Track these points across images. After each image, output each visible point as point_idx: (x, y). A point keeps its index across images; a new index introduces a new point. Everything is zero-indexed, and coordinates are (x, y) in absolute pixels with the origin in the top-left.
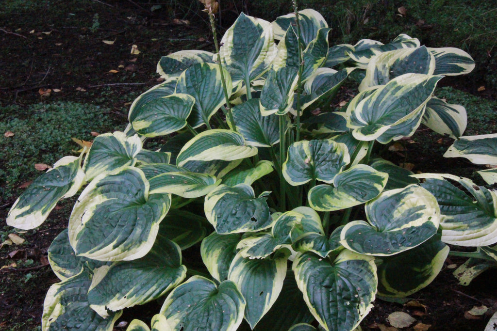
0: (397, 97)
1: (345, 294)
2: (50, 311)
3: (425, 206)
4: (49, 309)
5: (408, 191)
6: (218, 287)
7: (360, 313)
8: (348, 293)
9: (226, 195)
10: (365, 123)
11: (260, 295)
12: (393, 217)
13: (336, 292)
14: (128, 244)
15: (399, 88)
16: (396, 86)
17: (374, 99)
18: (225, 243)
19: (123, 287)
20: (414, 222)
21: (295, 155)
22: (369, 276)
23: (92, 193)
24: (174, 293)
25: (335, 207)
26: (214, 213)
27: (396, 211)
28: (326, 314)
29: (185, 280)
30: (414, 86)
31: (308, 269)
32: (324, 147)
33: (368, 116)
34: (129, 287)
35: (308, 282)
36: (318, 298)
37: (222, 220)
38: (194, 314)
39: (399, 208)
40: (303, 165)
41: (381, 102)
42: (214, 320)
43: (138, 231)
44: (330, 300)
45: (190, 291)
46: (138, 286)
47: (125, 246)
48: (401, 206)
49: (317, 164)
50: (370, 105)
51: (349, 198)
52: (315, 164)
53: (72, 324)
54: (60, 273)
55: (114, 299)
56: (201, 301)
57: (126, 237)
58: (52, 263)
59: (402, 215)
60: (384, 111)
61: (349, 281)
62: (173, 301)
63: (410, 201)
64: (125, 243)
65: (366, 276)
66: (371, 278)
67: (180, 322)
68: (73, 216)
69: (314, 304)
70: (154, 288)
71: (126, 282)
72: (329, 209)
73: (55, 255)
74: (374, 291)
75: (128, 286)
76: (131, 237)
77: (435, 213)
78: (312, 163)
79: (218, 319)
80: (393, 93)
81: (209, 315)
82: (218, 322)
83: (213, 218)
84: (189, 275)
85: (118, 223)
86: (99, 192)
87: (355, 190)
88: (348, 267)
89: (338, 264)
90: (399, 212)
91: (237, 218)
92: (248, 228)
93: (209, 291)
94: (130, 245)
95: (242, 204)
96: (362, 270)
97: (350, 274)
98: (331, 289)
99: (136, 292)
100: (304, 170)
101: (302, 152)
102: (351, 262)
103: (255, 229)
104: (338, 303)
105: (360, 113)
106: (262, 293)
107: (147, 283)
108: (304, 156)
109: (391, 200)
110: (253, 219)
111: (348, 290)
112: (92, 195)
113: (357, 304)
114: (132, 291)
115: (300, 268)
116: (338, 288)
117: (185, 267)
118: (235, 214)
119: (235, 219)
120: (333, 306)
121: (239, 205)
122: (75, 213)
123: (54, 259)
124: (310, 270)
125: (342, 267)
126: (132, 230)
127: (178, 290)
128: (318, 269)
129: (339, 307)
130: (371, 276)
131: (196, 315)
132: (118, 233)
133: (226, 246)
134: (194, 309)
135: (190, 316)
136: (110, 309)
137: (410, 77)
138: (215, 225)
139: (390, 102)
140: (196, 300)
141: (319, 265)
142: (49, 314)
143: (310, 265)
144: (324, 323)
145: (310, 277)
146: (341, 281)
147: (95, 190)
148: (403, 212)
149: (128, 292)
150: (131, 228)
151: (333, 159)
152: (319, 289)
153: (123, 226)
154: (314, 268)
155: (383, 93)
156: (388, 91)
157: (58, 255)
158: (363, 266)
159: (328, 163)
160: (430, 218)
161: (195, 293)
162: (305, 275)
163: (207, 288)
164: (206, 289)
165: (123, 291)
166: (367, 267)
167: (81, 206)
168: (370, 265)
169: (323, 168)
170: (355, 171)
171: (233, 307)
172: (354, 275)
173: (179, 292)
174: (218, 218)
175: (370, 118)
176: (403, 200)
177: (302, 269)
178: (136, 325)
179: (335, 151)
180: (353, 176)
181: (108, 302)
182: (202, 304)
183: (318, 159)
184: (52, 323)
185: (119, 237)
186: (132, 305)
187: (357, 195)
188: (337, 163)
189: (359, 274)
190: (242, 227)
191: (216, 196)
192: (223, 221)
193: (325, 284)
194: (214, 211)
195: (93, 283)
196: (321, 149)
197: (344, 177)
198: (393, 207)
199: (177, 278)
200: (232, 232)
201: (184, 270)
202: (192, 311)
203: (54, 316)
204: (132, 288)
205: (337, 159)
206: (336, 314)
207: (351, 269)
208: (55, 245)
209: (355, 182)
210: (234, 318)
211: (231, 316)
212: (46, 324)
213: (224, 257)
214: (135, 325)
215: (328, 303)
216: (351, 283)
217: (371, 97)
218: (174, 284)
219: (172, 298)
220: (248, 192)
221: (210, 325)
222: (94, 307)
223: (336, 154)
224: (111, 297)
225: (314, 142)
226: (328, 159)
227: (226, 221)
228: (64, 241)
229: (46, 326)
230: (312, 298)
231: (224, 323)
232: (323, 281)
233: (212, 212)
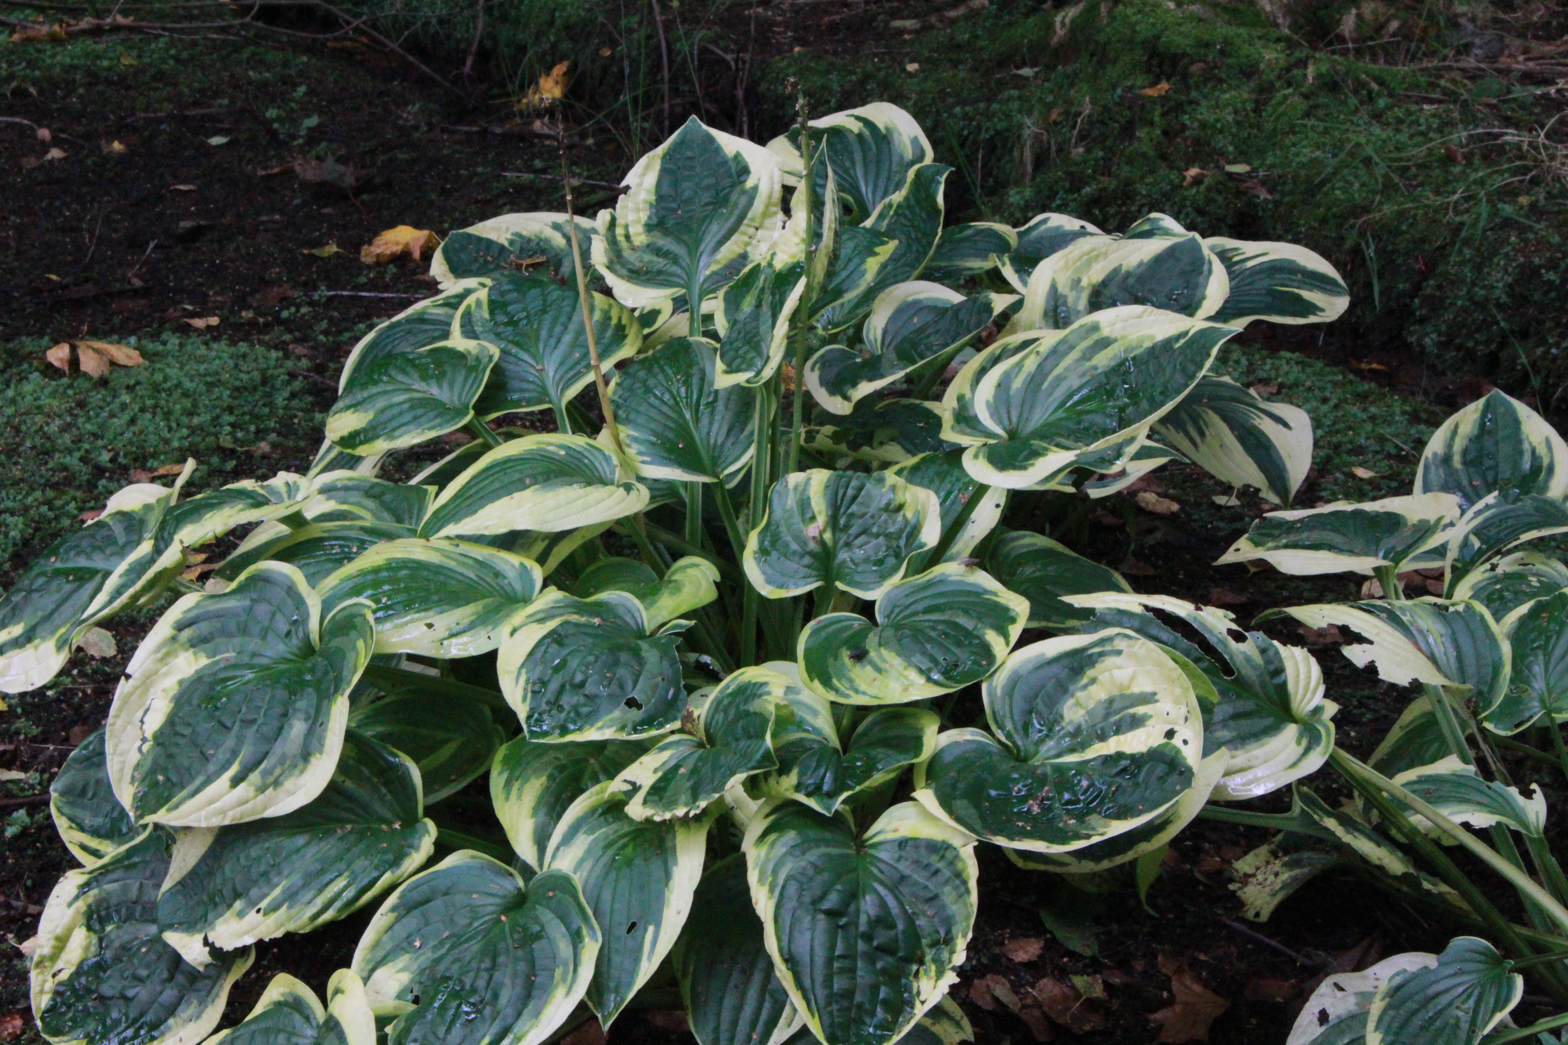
0: (1095, 368)
1: (882, 937)
2: (55, 947)
3: (1154, 694)
4: (52, 943)
5: (1108, 648)
6: (526, 885)
7: (918, 993)
8: (892, 933)
9: (561, 625)
10: (999, 431)
11: (629, 931)
12: (1062, 717)
13: (857, 927)
14: (274, 768)
15: (1105, 343)
16: (1095, 337)
17: (1031, 364)
18: (557, 759)
19: (255, 883)
20: (1122, 738)
21: (785, 511)
22: (956, 888)
23: (164, 650)
24: (402, 897)
25: (864, 693)
26: (523, 678)
27: (1070, 702)
28: (821, 992)
29: (432, 861)
30: (1147, 344)
31: (785, 854)
32: (868, 495)
33: (1009, 412)
34: (269, 881)
35: (781, 895)
36: (802, 945)
37: (545, 700)
38: (453, 962)
39: (1079, 694)
40: (800, 539)
41: (1050, 378)
42: (508, 982)
43: (298, 728)
44: (837, 953)
45: (446, 894)
46: (296, 879)
47: (264, 774)
48: (1085, 687)
49: (841, 542)
50: (1017, 384)
51: (906, 673)
52: (835, 541)
53: (112, 987)
54: (84, 848)
55: (228, 914)
56: (476, 924)
57: (264, 750)
58: (61, 824)
59: (1088, 713)
60: (1056, 404)
61: (897, 898)
62: (398, 920)
63: (1111, 675)
64: (262, 766)
65: (947, 889)
66: (960, 896)
67: (412, 981)
68: (117, 716)
69: (790, 960)
70: (341, 883)
71: (263, 868)
72: (847, 696)
73: (71, 799)
74: (964, 936)
75: (266, 878)
76: (278, 749)
77: (1186, 719)
78: (828, 536)
79: (519, 981)
80: (1087, 356)
81: (493, 967)
82: (518, 990)
83: (519, 693)
84: (441, 850)
85: (239, 717)
86: (182, 645)
87: (929, 646)
88: (899, 859)
89: (875, 846)
90: (1078, 704)
91: (586, 696)
92: (614, 729)
93: (501, 897)
94: (278, 771)
95: (604, 657)
96: (937, 872)
97: (903, 878)
98: (843, 921)
99: (291, 897)
100: (802, 557)
101: (804, 504)
102: (911, 843)
103: (635, 731)
104: (860, 964)
105: (988, 402)
106: (633, 925)
107: (322, 872)
108: (809, 515)
109: (1055, 669)
110: (632, 703)
111: (893, 926)
112: (167, 655)
113: (915, 967)
114: (277, 891)
115: (763, 849)
116: (863, 919)
117: (431, 825)
118: (582, 685)
119: (582, 699)
120: (842, 971)
121: (597, 658)
122: (120, 709)
123: (66, 810)
124: (791, 858)
125: (883, 855)
126: (281, 728)
127: (411, 889)
128: (813, 855)
129: (860, 973)
130: (963, 889)
131: (456, 966)
132: (240, 741)
133: (561, 769)
134: (453, 947)
135: (441, 968)
136: (218, 945)
137: (1140, 317)
138: (521, 710)
139: (1074, 382)
140: (462, 921)
141: (818, 847)
142: (54, 957)
143: (791, 843)
144: (813, 1015)
145: (787, 881)
146: (874, 896)
147: (174, 639)
148: (1091, 705)
149: (265, 896)
150: (276, 724)
151: (892, 529)
152: (809, 918)
153: (253, 721)
154: (803, 854)
155: (1056, 353)
156: (1072, 348)
157: (79, 801)
158: (942, 857)
159: (874, 542)
160: (1170, 734)
161: (459, 899)
162: (775, 873)
163: (494, 888)
164: (494, 892)
165: (254, 892)
166: (951, 864)
167: (136, 688)
168: (961, 860)
169: (859, 553)
170: (941, 581)
171: (564, 948)
172: (916, 883)
173: (416, 896)
174: (533, 692)
175: (1014, 419)
176: (1090, 673)
177: (768, 854)
178: (287, 990)
179: (900, 507)
180: (934, 596)
181: (211, 924)
182: (478, 933)
183: (847, 527)
184: (60, 984)
185: (246, 752)
186: (279, 934)
187: (931, 665)
188: (902, 543)
189: (929, 879)
190: (599, 724)
191: (535, 626)
192: (548, 703)
193: (826, 905)
194: (524, 671)
195: (172, 870)
196: (859, 499)
197: (907, 596)
198: (1063, 689)
199: (406, 855)
200: (569, 738)
201: (428, 832)
202: (449, 950)
203: (67, 962)
204: (277, 885)
205: (901, 531)
206: (849, 994)
207: (908, 863)
208: (73, 772)
209: (935, 617)
210: (564, 980)
211: (558, 972)
212: (42, 986)
213: (552, 800)
214: (282, 990)
215: (830, 961)
216: (901, 905)
217: (1023, 359)
218: (399, 872)
219: (394, 909)
220: (628, 619)
221: (496, 996)
222: (174, 939)
223: (900, 518)
224: (220, 908)
225: (841, 477)
226: (875, 530)
227: (555, 704)
228: (96, 759)
229: (42, 992)
230: (785, 943)
231: (535, 993)
232: (823, 897)
233: (519, 674)
